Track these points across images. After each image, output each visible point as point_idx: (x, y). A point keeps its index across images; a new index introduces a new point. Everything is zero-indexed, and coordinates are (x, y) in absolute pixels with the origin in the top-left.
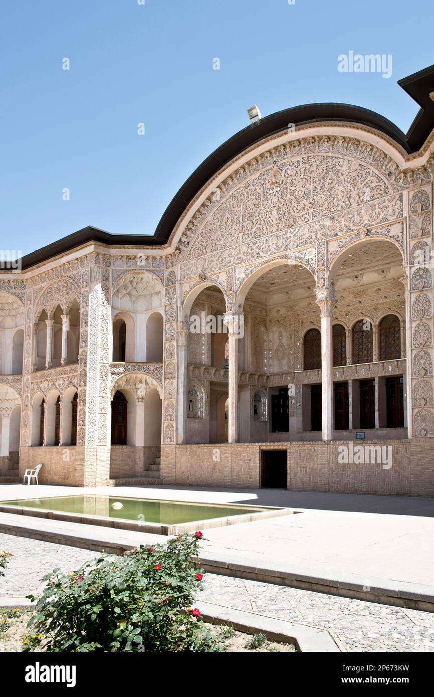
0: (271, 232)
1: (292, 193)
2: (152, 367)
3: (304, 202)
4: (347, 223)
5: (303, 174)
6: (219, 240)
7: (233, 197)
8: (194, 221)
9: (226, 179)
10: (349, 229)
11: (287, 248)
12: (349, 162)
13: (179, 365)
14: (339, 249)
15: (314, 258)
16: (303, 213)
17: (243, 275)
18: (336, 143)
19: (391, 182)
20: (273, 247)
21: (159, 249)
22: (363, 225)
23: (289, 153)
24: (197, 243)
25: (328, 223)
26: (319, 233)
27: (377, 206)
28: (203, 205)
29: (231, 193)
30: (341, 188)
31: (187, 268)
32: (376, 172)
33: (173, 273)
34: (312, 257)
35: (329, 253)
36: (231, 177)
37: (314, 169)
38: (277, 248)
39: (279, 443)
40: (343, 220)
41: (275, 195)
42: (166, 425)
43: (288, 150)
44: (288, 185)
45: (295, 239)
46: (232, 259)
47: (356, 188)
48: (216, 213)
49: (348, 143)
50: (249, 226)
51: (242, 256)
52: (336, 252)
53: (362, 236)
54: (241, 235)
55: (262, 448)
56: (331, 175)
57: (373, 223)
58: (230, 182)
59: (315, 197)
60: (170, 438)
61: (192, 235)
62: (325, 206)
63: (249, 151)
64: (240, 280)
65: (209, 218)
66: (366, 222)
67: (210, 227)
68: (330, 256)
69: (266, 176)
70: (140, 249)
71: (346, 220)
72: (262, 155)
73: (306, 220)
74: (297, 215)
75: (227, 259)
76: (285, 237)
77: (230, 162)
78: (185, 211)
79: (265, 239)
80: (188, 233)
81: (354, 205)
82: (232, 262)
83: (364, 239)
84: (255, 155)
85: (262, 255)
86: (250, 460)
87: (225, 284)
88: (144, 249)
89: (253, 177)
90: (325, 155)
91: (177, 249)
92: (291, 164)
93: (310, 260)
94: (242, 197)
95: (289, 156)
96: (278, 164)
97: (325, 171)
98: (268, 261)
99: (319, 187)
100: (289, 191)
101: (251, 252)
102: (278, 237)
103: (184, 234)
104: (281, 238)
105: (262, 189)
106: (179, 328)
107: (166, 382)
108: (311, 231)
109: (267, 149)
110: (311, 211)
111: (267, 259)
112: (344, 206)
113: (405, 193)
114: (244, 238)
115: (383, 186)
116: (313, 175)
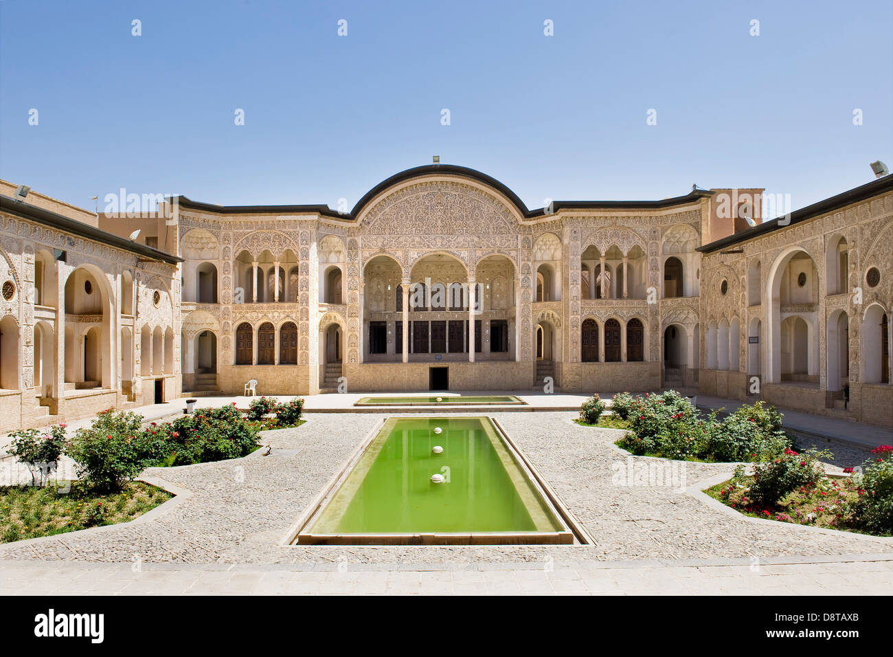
0: (437, 234)
1: (452, 214)
3: (460, 222)
4: (487, 243)
5: (458, 204)
6: (396, 228)
7: (406, 201)
9: (403, 188)
10: (488, 246)
11: (449, 246)
12: (488, 208)
14: (482, 257)
15: (467, 258)
16: (460, 228)
17: (416, 256)
18: (481, 194)
19: (512, 227)
20: (439, 244)
21: (348, 222)
22: (496, 246)
23: (450, 187)
24: (376, 224)
25: (476, 239)
26: (470, 243)
27: (504, 238)
29: (405, 198)
30: (483, 221)
31: (368, 240)
32: (504, 219)
33: (355, 241)
34: (465, 256)
35: (476, 257)
36: (406, 188)
37: (466, 203)
38: (442, 245)
39: (442, 363)
41: (439, 211)
43: (448, 185)
44: (449, 207)
45: (454, 242)
46: (407, 243)
47: (492, 224)
48: (392, 208)
49: (488, 197)
50: (420, 225)
51: (416, 243)
52: (480, 257)
53: (496, 252)
54: (414, 229)
55: (430, 366)
56: (477, 211)
57: (502, 247)
59: (467, 221)
62: (473, 229)
65: (387, 210)
66: (498, 245)
69: (432, 196)
71: (486, 241)
72: (431, 182)
73: (461, 233)
74: (455, 228)
75: (404, 243)
76: (447, 239)
79: (433, 237)
81: (491, 233)
82: (408, 245)
83: (497, 254)
84: (427, 181)
85: (431, 246)
86: (422, 374)
87: (401, 259)
89: (423, 193)
90: (473, 198)
91: (360, 224)
92: (451, 195)
93: (464, 258)
94: (414, 204)
95: (450, 189)
96: (442, 192)
97: (473, 207)
98: (436, 251)
99: (469, 216)
100: (449, 211)
101: (423, 243)
102: (443, 239)
104: (445, 239)
105: (430, 204)
108: (464, 240)
109: (437, 180)
110: (465, 228)
111: (434, 250)
112: (485, 232)
113: (519, 236)
114: (417, 232)
115: (507, 228)
116: (466, 207)
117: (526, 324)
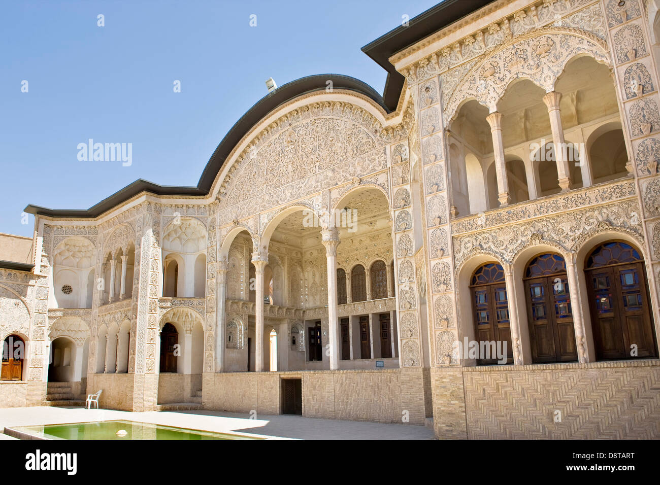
0: (288, 183)
1: (303, 150)
2: (196, 302)
3: (312, 157)
4: (344, 174)
5: (311, 134)
6: (249, 191)
8: (230, 175)
9: (253, 140)
10: (346, 179)
11: (299, 196)
12: (345, 122)
13: (218, 300)
14: (339, 197)
15: (320, 204)
16: (312, 166)
17: (266, 221)
18: (335, 107)
19: (377, 138)
20: (289, 195)
21: (203, 199)
22: (356, 175)
23: (301, 116)
24: (232, 194)
25: (330, 174)
26: (323, 182)
27: (367, 159)
28: (237, 161)
30: (340, 145)
31: (225, 214)
32: (366, 130)
33: (214, 219)
34: (318, 203)
35: (332, 200)
36: (257, 138)
37: (319, 129)
38: (292, 196)
39: (295, 372)
40: (341, 171)
41: (290, 152)
42: (207, 354)
43: (300, 114)
44: (300, 142)
45: (305, 188)
46: (258, 206)
47: (351, 144)
48: (247, 168)
49: (344, 107)
50: (271, 178)
51: (265, 203)
52: (336, 199)
53: (356, 185)
54: (265, 185)
55: (282, 376)
56: (332, 134)
57: (365, 173)
58: (257, 141)
59: (320, 153)
60: (210, 367)
61: (229, 187)
62: (328, 160)
63: (270, 116)
64: (264, 225)
65: (242, 172)
66: (359, 172)
67: (242, 180)
68: (332, 203)
69: (284, 136)
70: (186, 198)
71: (343, 171)
72: (280, 119)
73: (314, 172)
74: (306, 168)
75: (254, 207)
76: (297, 187)
77: (256, 125)
78: (223, 166)
79: (282, 189)
80: (226, 185)
81: (350, 158)
82: (258, 209)
83: (359, 187)
84: (275, 119)
85: (281, 202)
86: (272, 388)
87: (253, 228)
88: (189, 198)
89: (274, 137)
90: (327, 117)
91: (217, 198)
92: (302, 126)
93: (317, 206)
94: (266, 154)
95: (301, 119)
96: (293, 126)
97: (327, 130)
98: (285, 208)
99: (323, 144)
100: (301, 148)
101: (272, 200)
102: (293, 188)
103: (222, 186)
104: (295, 188)
105: (281, 147)
106: (218, 267)
107: (208, 315)
108: (317, 181)
109: (284, 114)
110: (317, 164)
111: (285, 206)
112: (342, 159)
113: (388, 147)
114: (267, 188)
115: (371, 142)
116: (319, 134)
117: (407, 295)
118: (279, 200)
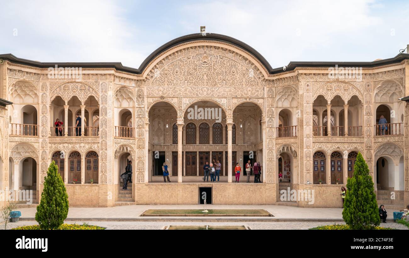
0: (204, 85)
1: (215, 70)
2: (131, 141)
3: (221, 76)
4: (241, 93)
5: (220, 63)
7: (180, 60)
8: (157, 66)
10: (242, 95)
11: (212, 95)
12: (242, 66)
13: (146, 141)
14: (237, 103)
15: (226, 104)
16: (220, 81)
17: (188, 102)
19: (260, 81)
20: (205, 93)
21: (136, 76)
23: (213, 51)
24: (158, 78)
25: (233, 90)
26: (229, 93)
27: (254, 90)
29: (179, 58)
30: (238, 76)
31: (152, 89)
32: (253, 75)
33: (142, 90)
35: (233, 103)
37: (225, 63)
38: (208, 94)
40: (239, 90)
41: (205, 68)
42: (138, 173)
43: (212, 49)
44: (212, 66)
45: (217, 92)
46: (182, 92)
47: (245, 78)
48: (170, 65)
50: (191, 79)
51: (187, 92)
54: (186, 81)
55: (200, 186)
56: (234, 69)
57: (252, 96)
59: (226, 76)
60: (141, 180)
61: (155, 73)
62: (231, 82)
64: (186, 104)
65: (166, 67)
66: (249, 94)
67: (166, 72)
68: (233, 105)
69: (200, 57)
71: (241, 91)
72: (199, 47)
73: (222, 85)
74: (217, 81)
75: (178, 92)
76: (211, 90)
79: (201, 88)
80: (153, 71)
81: (244, 86)
82: (182, 94)
83: (249, 101)
84: (196, 45)
87: (177, 104)
89: (193, 55)
90: (231, 58)
91: (146, 78)
92: (214, 56)
93: (224, 104)
94: (186, 63)
96: (207, 54)
97: (230, 66)
98: (202, 99)
99: (228, 72)
100: (213, 68)
101: (193, 92)
103: (150, 71)
104: (209, 90)
105: (198, 63)
107: (138, 150)
108: (224, 91)
109: (203, 45)
110: (224, 82)
112: (240, 84)
113: (265, 88)
114: (188, 83)
115: (256, 82)
116: (225, 66)
117: (271, 154)
118: (198, 94)
